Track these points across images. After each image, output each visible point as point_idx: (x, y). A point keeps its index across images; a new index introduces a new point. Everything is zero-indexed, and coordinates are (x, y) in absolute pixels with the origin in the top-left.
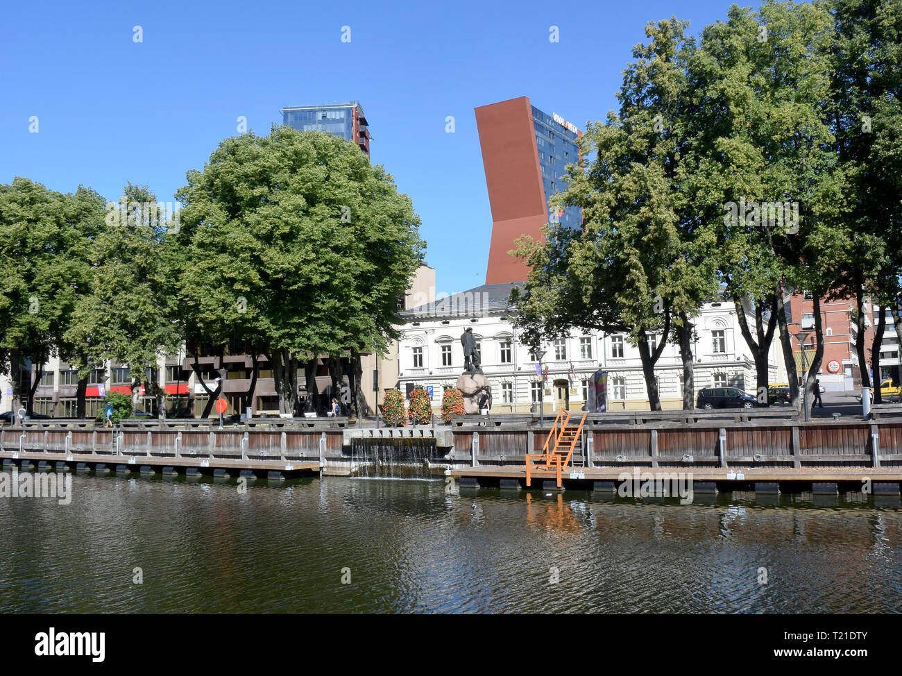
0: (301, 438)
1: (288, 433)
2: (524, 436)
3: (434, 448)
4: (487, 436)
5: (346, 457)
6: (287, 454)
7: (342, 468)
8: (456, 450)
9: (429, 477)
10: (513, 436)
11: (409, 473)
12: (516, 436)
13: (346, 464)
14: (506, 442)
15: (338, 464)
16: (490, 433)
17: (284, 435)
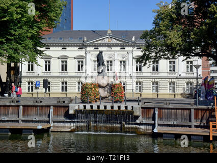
0: (34, 109)
1: (24, 106)
2: (188, 112)
3: (132, 117)
4: (164, 110)
5: (68, 120)
6: (23, 119)
7: (64, 127)
8: (142, 117)
9: (126, 132)
10: (180, 111)
11: (112, 130)
12: (183, 111)
13: (67, 125)
14: (176, 114)
15: (62, 124)
16: (165, 109)
17: (21, 107)
